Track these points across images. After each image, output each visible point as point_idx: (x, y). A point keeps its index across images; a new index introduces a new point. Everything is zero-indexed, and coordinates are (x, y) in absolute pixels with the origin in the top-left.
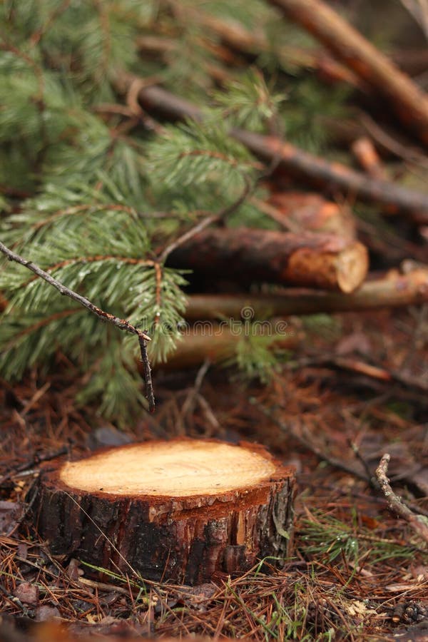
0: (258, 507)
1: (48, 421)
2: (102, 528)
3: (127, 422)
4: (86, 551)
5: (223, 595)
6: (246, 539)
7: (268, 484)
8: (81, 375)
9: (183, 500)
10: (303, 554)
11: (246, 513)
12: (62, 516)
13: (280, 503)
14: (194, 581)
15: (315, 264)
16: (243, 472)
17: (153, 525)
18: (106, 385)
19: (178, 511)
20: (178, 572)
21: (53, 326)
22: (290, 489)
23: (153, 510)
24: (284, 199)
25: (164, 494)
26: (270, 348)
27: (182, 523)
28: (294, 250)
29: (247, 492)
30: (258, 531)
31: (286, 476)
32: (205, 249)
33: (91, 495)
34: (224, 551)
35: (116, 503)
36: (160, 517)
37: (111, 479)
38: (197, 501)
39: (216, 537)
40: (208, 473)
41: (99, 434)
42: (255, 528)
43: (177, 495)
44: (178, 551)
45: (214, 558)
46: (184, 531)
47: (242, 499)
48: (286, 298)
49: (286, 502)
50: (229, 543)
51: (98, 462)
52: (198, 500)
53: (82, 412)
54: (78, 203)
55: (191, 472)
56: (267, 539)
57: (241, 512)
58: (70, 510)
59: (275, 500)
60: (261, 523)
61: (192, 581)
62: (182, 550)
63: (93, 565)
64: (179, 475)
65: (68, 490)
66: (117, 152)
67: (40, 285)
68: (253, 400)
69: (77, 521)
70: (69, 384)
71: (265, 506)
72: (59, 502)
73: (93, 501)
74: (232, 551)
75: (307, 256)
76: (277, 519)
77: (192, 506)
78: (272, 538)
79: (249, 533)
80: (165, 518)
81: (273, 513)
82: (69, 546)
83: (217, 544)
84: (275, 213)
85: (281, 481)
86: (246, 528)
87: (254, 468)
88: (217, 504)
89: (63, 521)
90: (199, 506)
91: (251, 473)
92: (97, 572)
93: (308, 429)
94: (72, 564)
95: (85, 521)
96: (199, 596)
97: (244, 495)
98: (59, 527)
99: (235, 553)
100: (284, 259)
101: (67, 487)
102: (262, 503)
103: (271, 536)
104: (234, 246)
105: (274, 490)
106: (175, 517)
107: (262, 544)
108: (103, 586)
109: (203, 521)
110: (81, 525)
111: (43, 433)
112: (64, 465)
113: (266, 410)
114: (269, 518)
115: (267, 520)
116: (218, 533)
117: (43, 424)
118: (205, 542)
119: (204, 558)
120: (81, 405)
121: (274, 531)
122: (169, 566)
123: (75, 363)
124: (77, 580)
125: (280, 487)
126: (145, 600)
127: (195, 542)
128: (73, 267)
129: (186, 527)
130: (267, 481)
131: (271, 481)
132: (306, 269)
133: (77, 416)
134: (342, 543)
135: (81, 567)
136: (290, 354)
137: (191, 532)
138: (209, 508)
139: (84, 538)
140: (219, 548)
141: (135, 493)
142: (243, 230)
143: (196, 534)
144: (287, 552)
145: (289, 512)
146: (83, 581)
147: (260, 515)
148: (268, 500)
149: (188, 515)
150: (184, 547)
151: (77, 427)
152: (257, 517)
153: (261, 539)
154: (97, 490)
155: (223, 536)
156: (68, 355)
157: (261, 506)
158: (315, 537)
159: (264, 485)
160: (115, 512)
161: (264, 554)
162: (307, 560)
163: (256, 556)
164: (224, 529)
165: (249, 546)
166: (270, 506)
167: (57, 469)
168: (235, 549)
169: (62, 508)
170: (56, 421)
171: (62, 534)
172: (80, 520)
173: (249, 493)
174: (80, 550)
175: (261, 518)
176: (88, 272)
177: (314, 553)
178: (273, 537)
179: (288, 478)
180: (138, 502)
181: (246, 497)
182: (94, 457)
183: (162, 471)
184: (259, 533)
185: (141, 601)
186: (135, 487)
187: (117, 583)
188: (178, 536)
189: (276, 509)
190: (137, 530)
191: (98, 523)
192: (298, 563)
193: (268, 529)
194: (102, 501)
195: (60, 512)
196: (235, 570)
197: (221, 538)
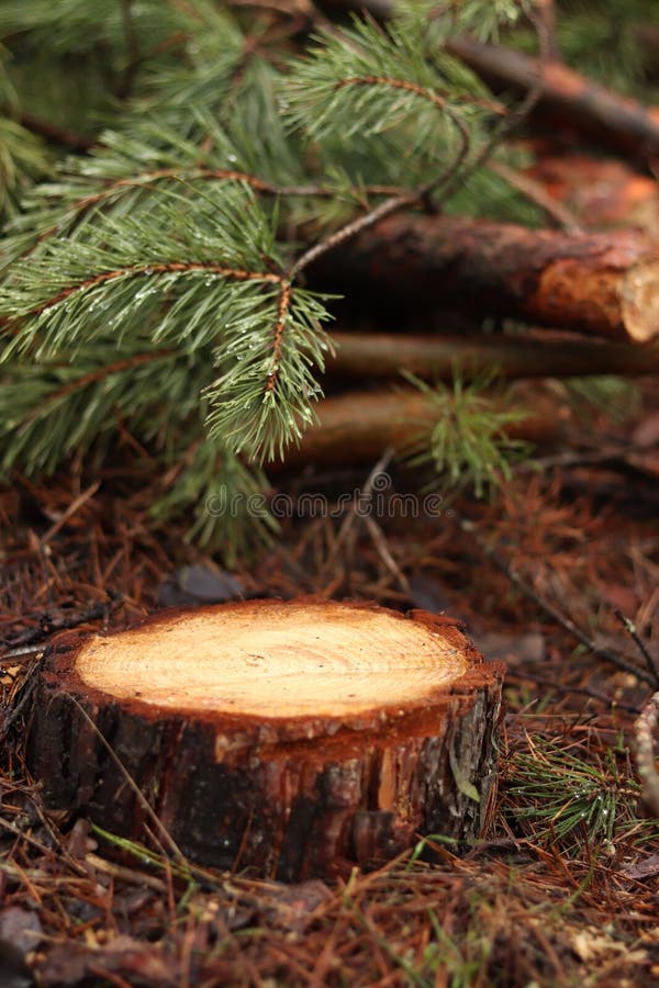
0: (421, 740)
1: (94, 550)
2: (129, 767)
3: (239, 554)
4: (102, 807)
5: (337, 908)
6: (397, 799)
7: (445, 699)
8: (162, 469)
9: (280, 725)
10: (512, 823)
11: (398, 752)
12: (67, 739)
13: (467, 735)
14: (293, 875)
15: (584, 288)
16: (406, 670)
17: (223, 767)
18: (203, 492)
19: (271, 745)
20: (266, 855)
21: (111, 383)
22: (489, 706)
23: (222, 741)
24: (560, 168)
25: (248, 711)
26: (495, 437)
27: (276, 767)
28: (550, 262)
29: (401, 713)
30: (420, 785)
31: (483, 683)
32: (397, 252)
33: (117, 705)
34: (352, 820)
35: (158, 724)
36: (235, 753)
37: (165, 673)
38: (305, 726)
39: (338, 794)
40: (344, 669)
41: (185, 576)
42: (416, 779)
43: (270, 713)
44: (265, 817)
45: (334, 832)
46: (281, 782)
47: (391, 726)
48: (537, 345)
49: (481, 730)
50: (365, 806)
51: (152, 637)
52: (307, 726)
53: (160, 535)
54: (162, 165)
55: (311, 666)
56: (438, 798)
57: (387, 750)
58: (79, 730)
59: (456, 729)
60: (427, 770)
61: (290, 873)
62: (274, 815)
63: (113, 833)
64: (290, 671)
65: (80, 690)
66: (249, 77)
67: (64, 314)
68: (468, 526)
69: (89, 751)
70: (141, 484)
71: (434, 739)
72: (62, 712)
73: (119, 716)
74: (367, 821)
75: (571, 274)
76: (459, 763)
77: (296, 737)
78: (449, 797)
79: (404, 788)
80: (245, 755)
81: (452, 753)
82: (74, 797)
83: (340, 806)
84: (539, 193)
85: (471, 692)
86: (397, 778)
87: (428, 664)
88: (342, 734)
89: (67, 748)
90: (310, 735)
91: (419, 675)
92: (118, 848)
93: (561, 581)
94: (78, 828)
95: (102, 754)
96: (293, 907)
97: (396, 718)
98: (61, 757)
99: (372, 826)
100: (532, 277)
101: (82, 684)
102: (428, 734)
103: (446, 794)
104: (447, 250)
105: (454, 712)
106: (264, 754)
107: (428, 808)
108: (128, 874)
109: (314, 765)
110: (95, 758)
111: (81, 573)
112: (89, 641)
113: (490, 544)
114: (443, 761)
115: (440, 764)
116: (341, 788)
117: (84, 555)
118: (319, 804)
119: (315, 832)
120: (157, 524)
121: (452, 786)
122: (249, 844)
123: (151, 447)
124: (84, 859)
125: (465, 704)
126: (193, 908)
127: (298, 803)
128: (128, 280)
129: (283, 776)
130: (445, 693)
131: (451, 693)
132: (569, 297)
133: (149, 542)
134: (585, 802)
135: (93, 835)
136: (529, 448)
137: (292, 782)
138: (329, 741)
139: (101, 782)
140: (344, 815)
141: (196, 706)
142: (467, 221)
143: (301, 788)
144: (482, 819)
145: (488, 746)
146: (93, 861)
147: (426, 756)
148: (443, 728)
149: (288, 751)
150: (279, 809)
151: (146, 561)
152: (419, 758)
153: (427, 800)
154: (132, 694)
155: (351, 791)
156: (138, 435)
157: (427, 739)
158: (539, 790)
159: (435, 701)
160: (154, 738)
161: (431, 826)
162: (519, 835)
163: (416, 831)
164: (354, 780)
165: (403, 812)
166: (445, 740)
167: (75, 648)
168: (373, 820)
169: (68, 724)
170: (108, 552)
171: (66, 772)
172: (95, 750)
173: (407, 714)
174: (91, 804)
175: (427, 761)
176: (153, 291)
177: (533, 818)
178: (451, 795)
179: (486, 687)
180: (198, 724)
181: (401, 722)
182: (147, 628)
183: (260, 661)
184: (423, 788)
185: (186, 911)
186: (199, 691)
187: (152, 870)
188: (268, 789)
189: (457, 746)
190: (193, 775)
191: (123, 756)
192: (499, 842)
193: (440, 782)
194: (133, 718)
195: (64, 730)
196: (372, 856)
197: (347, 796)
